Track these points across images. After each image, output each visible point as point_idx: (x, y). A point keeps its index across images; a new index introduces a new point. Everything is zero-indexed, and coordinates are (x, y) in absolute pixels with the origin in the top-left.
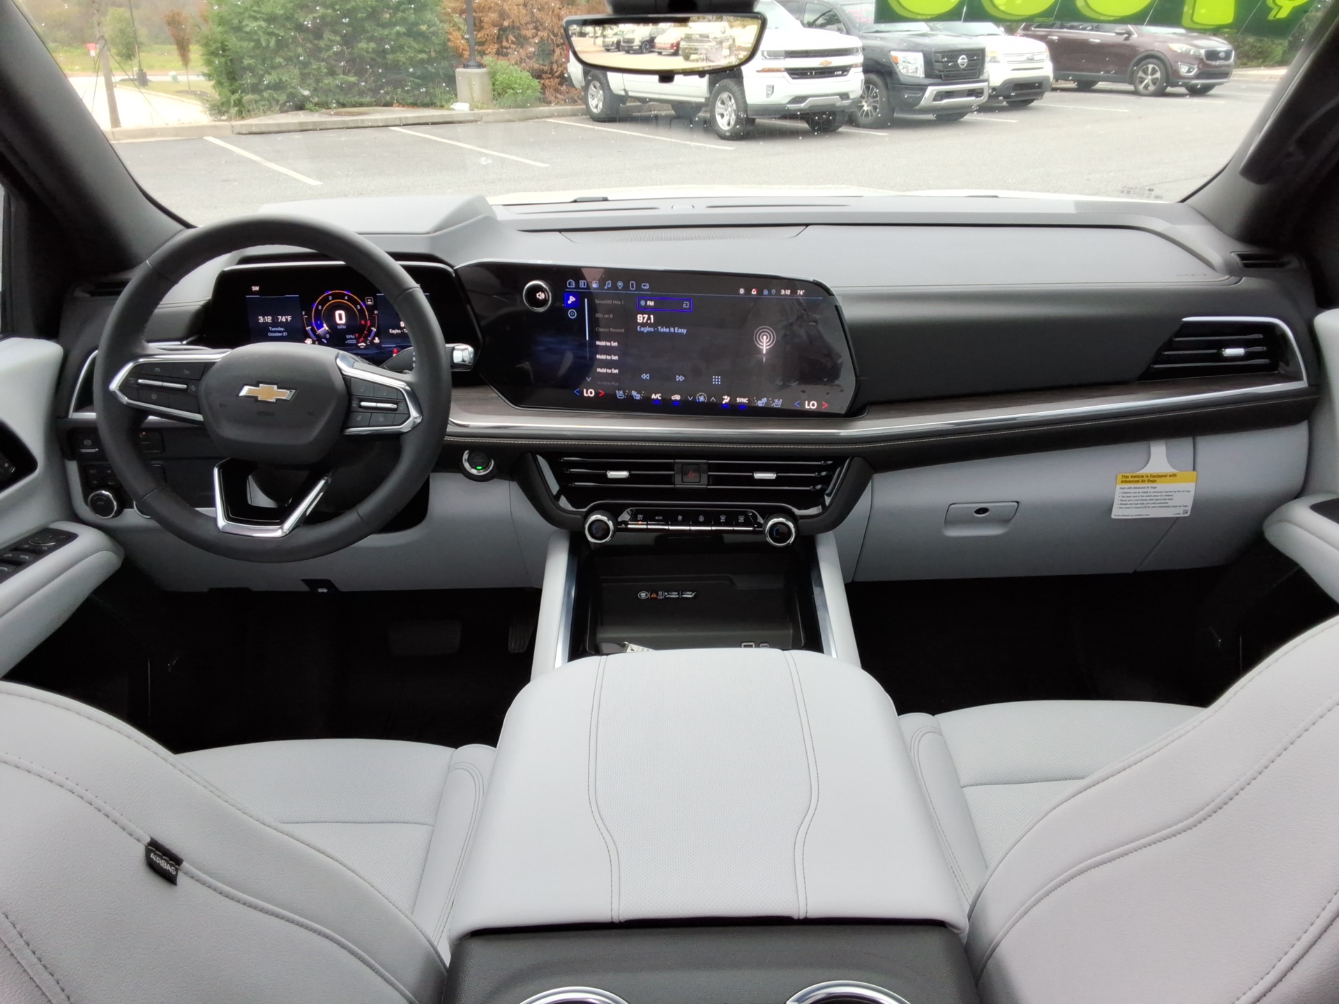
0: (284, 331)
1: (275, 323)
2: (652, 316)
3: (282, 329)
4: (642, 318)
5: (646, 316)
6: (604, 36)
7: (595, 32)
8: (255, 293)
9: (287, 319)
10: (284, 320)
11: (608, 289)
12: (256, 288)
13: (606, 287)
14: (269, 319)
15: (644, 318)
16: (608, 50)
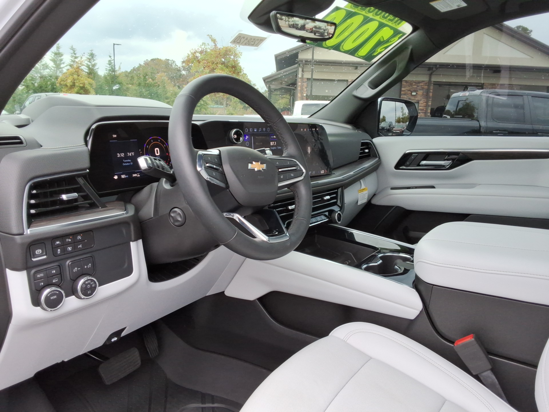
0: (131, 162)
1: (126, 157)
2: (275, 142)
3: (130, 161)
4: (272, 144)
5: (273, 142)
6: (289, 21)
7: (286, 19)
8: (115, 138)
9: (132, 154)
10: (131, 155)
11: (260, 131)
12: (115, 136)
13: (259, 131)
14: (123, 155)
15: (273, 143)
16: (290, 27)
